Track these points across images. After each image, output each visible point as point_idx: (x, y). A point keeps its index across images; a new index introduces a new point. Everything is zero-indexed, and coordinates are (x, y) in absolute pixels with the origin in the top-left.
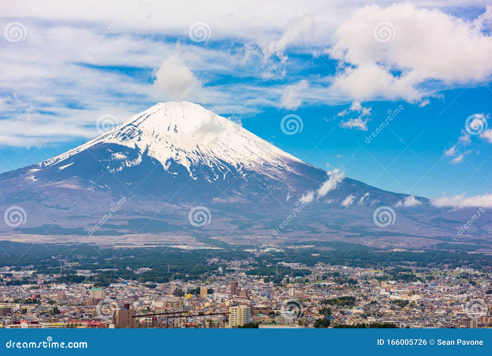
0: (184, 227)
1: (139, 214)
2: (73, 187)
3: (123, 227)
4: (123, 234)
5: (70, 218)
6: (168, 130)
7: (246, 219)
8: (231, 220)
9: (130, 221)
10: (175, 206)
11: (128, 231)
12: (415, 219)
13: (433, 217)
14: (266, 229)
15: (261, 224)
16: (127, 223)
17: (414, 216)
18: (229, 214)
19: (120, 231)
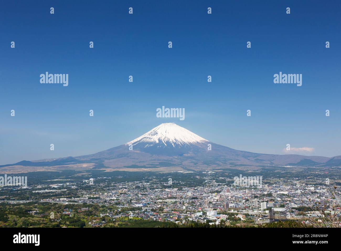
0: (177, 164)
1: (161, 160)
2: (138, 152)
3: (158, 165)
4: (158, 167)
5: (140, 162)
6: (166, 132)
7: (195, 161)
8: (190, 161)
9: (159, 163)
10: (171, 157)
11: (160, 166)
12: (249, 159)
13: (255, 159)
14: (203, 164)
15: (201, 163)
16: (158, 164)
17: (248, 158)
18: (189, 160)
19: (157, 166)
